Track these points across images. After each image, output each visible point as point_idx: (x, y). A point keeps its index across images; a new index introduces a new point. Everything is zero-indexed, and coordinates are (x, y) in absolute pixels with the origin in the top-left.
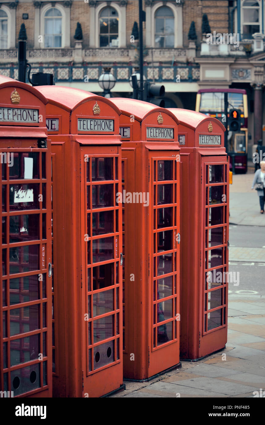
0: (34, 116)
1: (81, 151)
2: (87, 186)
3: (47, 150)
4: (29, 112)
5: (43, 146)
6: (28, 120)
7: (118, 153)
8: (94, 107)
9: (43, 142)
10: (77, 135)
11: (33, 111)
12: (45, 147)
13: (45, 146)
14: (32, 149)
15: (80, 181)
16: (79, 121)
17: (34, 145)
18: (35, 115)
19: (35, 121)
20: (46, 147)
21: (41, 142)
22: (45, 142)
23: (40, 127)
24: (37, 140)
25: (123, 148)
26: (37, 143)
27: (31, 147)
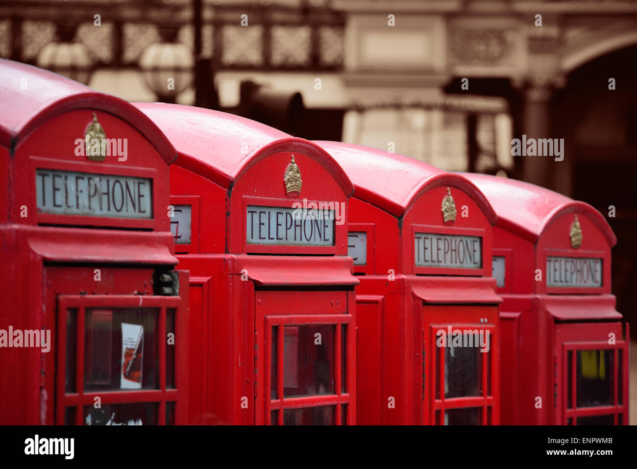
0: (141, 198)
1: (257, 304)
2: (272, 411)
3: (178, 301)
4: (127, 187)
5: (167, 290)
6: (127, 211)
7: (348, 313)
8: (287, 172)
9: (167, 277)
10: (244, 256)
11: (139, 184)
12: (174, 294)
13: (174, 290)
14: (144, 299)
15: (255, 397)
16: (251, 214)
17: (145, 286)
18: (143, 196)
19: (144, 212)
20: (177, 291)
21: (163, 278)
22: (172, 277)
23: (156, 231)
24: (152, 272)
25: (359, 297)
26: (152, 281)
27: (136, 292)
